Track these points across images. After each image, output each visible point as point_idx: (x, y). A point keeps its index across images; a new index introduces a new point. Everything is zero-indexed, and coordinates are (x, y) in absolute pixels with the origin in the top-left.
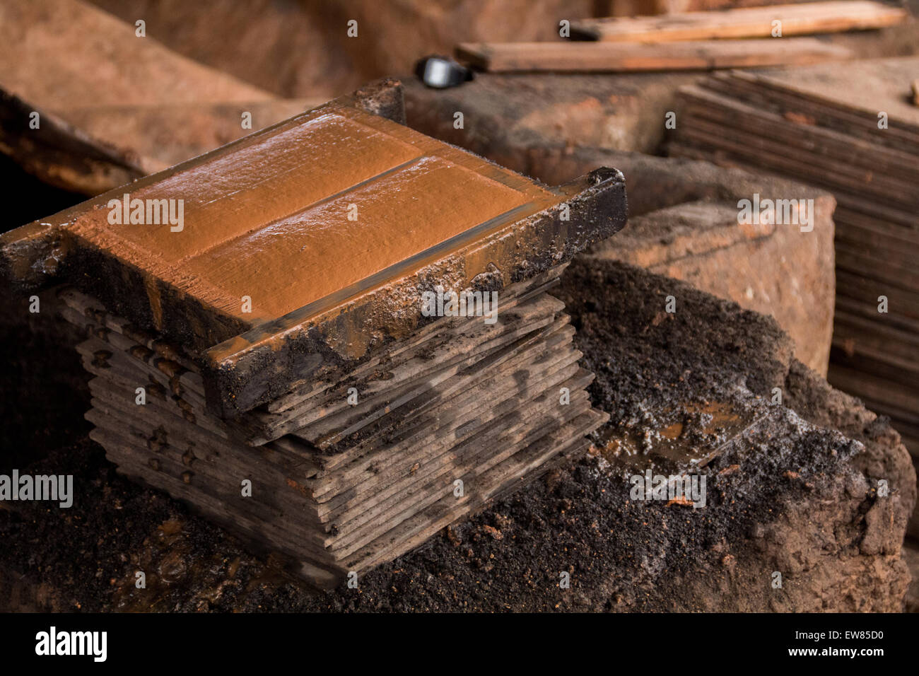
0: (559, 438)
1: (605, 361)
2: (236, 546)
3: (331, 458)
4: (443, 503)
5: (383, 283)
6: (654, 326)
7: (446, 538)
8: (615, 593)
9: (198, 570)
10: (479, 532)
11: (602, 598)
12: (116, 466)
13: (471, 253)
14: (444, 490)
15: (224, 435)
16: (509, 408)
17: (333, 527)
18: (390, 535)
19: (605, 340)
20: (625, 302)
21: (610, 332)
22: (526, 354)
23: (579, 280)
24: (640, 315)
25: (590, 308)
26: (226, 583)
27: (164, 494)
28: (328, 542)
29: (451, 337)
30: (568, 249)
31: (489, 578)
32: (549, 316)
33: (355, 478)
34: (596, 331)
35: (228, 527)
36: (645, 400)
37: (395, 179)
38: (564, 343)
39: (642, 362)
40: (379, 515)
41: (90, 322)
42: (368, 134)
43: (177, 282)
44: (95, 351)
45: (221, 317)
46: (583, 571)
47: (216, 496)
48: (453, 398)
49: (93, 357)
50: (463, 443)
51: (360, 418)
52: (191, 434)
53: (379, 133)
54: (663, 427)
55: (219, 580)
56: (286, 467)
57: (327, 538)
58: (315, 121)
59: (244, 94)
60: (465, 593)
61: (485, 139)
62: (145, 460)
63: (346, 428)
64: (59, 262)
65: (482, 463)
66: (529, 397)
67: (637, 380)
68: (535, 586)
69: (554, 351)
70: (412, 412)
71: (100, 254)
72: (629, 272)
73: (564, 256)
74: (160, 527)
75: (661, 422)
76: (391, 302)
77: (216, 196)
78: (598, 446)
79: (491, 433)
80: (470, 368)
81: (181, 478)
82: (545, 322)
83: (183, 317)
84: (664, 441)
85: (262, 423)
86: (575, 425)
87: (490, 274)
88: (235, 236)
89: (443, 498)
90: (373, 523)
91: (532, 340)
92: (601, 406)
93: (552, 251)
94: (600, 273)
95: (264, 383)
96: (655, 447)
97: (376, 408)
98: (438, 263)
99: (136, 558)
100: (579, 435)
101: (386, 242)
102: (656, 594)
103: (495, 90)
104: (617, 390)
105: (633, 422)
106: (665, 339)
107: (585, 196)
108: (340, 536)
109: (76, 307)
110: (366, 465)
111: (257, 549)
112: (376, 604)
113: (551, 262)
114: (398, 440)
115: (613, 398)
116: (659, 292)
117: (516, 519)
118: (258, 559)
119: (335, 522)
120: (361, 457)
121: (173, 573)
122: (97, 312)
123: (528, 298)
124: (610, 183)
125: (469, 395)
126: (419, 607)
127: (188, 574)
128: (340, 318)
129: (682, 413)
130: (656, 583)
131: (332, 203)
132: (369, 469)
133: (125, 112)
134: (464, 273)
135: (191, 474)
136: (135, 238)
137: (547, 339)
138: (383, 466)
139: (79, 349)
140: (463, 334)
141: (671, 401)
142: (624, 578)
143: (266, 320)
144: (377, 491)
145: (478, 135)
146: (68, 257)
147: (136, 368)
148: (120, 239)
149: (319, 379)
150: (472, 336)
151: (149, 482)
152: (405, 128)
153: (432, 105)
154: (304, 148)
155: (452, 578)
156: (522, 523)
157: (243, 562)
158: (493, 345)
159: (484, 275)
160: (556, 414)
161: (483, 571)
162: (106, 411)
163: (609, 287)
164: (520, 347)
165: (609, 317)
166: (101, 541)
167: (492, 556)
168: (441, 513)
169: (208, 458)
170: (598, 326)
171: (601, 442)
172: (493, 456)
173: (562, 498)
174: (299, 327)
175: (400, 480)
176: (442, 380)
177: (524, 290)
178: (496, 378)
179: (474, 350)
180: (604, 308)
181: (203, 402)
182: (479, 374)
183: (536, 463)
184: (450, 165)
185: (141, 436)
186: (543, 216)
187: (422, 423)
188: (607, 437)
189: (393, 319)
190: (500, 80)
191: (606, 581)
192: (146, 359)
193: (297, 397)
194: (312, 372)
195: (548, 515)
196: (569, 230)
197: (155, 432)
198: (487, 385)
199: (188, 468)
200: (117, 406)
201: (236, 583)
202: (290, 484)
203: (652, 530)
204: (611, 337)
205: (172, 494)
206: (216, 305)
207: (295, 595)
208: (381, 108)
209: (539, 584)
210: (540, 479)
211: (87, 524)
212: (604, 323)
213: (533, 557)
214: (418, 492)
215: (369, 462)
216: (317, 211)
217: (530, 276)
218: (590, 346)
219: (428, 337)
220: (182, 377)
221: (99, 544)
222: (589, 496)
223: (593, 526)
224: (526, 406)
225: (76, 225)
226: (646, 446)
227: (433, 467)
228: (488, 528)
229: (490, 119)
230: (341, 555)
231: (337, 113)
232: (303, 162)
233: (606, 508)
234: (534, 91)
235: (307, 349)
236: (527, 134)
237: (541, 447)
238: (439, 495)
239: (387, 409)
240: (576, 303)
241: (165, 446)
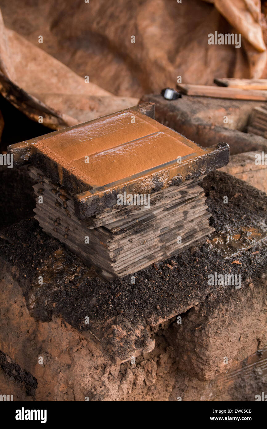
0: (196, 236)
1: (216, 209)
2: (80, 262)
3: (116, 236)
4: (153, 255)
5: (141, 177)
6: (235, 198)
7: (153, 267)
8: (210, 293)
9: (66, 269)
10: (165, 266)
11: (205, 294)
12: (42, 228)
13: (172, 169)
14: (155, 250)
15: (80, 224)
16: (180, 224)
17: (114, 260)
18: (134, 264)
19: (217, 201)
20: (226, 188)
21: (219, 198)
22: (188, 205)
23: (210, 178)
24: (230, 193)
25: (213, 188)
26: (76, 274)
27: (57, 240)
28: (112, 265)
29: (162, 197)
30: (207, 170)
31: (166, 283)
32: (197, 193)
33: (124, 243)
34: (214, 197)
35: (78, 255)
36: (229, 225)
37: (149, 139)
38: (202, 203)
39: (229, 211)
40: (131, 257)
41: (38, 178)
42: (141, 121)
43: (69, 169)
44: (39, 188)
45: (83, 183)
46: (200, 284)
47: (75, 243)
48: (161, 218)
49: (38, 190)
50: (163, 235)
51: (127, 223)
52: (69, 221)
53: (145, 121)
54: (234, 235)
55: (74, 273)
56: (100, 237)
57: (112, 263)
58: (123, 115)
59: (101, 93)
60: (158, 288)
61: (183, 120)
62: (52, 228)
63: (122, 226)
64: (30, 157)
65: (169, 242)
66: (188, 220)
67: (226, 217)
68: (182, 287)
69: (198, 205)
70: (146, 223)
71: (44, 156)
72: (228, 177)
73: (205, 173)
74: (55, 252)
75: (233, 233)
76: (142, 184)
77: (85, 139)
78: (210, 239)
79: (173, 232)
80: (168, 208)
81: (64, 236)
82: (196, 195)
83: (70, 181)
84: (234, 240)
85: (93, 222)
86: (203, 231)
87: (178, 177)
88: (90, 154)
89: (154, 253)
90: (128, 259)
91: (191, 201)
92: (213, 225)
93: (201, 170)
94: (218, 176)
95: (95, 208)
96: (230, 242)
97: (133, 220)
98: (160, 172)
99: (46, 262)
100: (204, 235)
101: (143, 162)
102: (224, 295)
103: (189, 102)
104: (219, 220)
105: (223, 232)
106: (238, 203)
107: (215, 152)
108: (116, 263)
109: (34, 173)
110: (128, 239)
111: (87, 264)
112: (127, 288)
113: (200, 174)
114: (140, 231)
115: (217, 223)
116: (238, 185)
117: (178, 263)
118: (88, 267)
119: (115, 258)
120: (127, 236)
121: (58, 268)
122: (41, 175)
123: (191, 186)
124: (224, 148)
125: (167, 218)
126: (141, 291)
127: (63, 269)
128: (124, 188)
129: (241, 231)
130: (225, 291)
131: (125, 146)
132: (129, 241)
133: (59, 95)
134: (169, 176)
135: (68, 235)
136: (56, 151)
137: (196, 201)
138: (134, 240)
139: (33, 187)
140: (167, 197)
141: (237, 226)
142: (214, 288)
143: (98, 186)
144: (131, 249)
145: (181, 118)
146: (33, 155)
147: (52, 196)
148: (51, 151)
149: (115, 208)
150: (170, 198)
151: (53, 236)
152: (154, 120)
153: (166, 106)
154: (118, 124)
155: (154, 282)
156: (180, 264)
157: (82, 268)
158: (177, 201)
159: (176, 177)
160: (196, 227)
161: (165, 280)
162: (41, 209)
163: (220, 181)
164: (186, 203)
165: (219, 192)
166: (35, 254)
167: (169, 275)
168: (153, 258)
169: (74, 230)
170: (215, 196)
171: (211, 238)
172: (173, 240)
173: (195, 257)
174: (109, 190)
175: (139, 246)
176: (158, 212)
177: (190, 183)
178: (177, 213)
179: (170, 202)
180: (218, 189)
181: (74, 211)
182: (171, 211)
183: (188, 244)
184: (169, 135)
185: (52, 219)
186: (199, 158)
187: (149, 226)
188: (214, 237)
189: (143, 190)
190: (191, 98)
191: (207, 288)
192: (56, 194)
193: (106, 214)
194: (112, 206)
195: (190, 262)
196: (208, 164)
197: (56, 219)
198: (173, 215)
199: (67, 233)
200: (45, 208)
201: (79, 275)
202: (101, 243)
203: (226, 272)
204: (219, 200)
205: (60, 241)
206: (81, 179)
207: (99, 282)
208: (147, 112)
209: (184, 287)
210: (188, 249)
211: (30, 248)
212: (217, 195)
213: (183, 277)
214: (145, 250)
215: (129, 238)
216: (120, 148)
217: (192, 179)
218: (211, 203)
219: (154, 197)
220: (67, 202)
221: (34, 255)
222: (205, 257)
223: (205, 268)
224: (186, 224)
225: (37, 144)
226: (227, 241)
227: (151, 242)
228: (168, 265)
229: (186, 113)
230: (116, 270)
231: (131, 112)
232: (117, 129)
233: (211, 262)
234: (203, 104)
235: (111, 198)
236: (198, 119)
237: (190, 238)
238: (152, 252)
239: (137, 221)
240: (208, 186)
241: (59, 224)
